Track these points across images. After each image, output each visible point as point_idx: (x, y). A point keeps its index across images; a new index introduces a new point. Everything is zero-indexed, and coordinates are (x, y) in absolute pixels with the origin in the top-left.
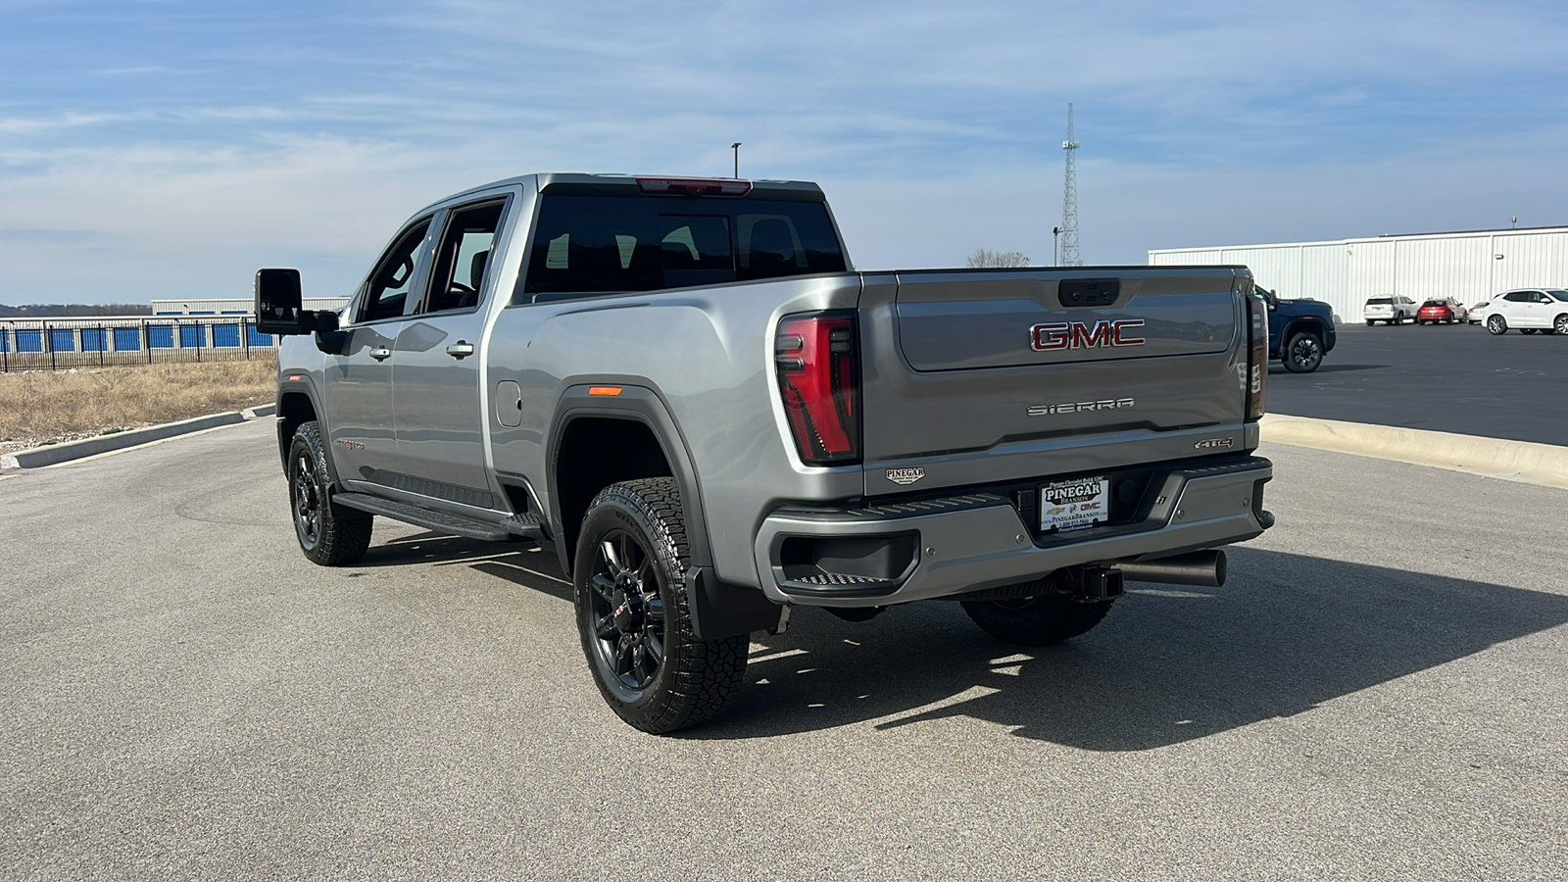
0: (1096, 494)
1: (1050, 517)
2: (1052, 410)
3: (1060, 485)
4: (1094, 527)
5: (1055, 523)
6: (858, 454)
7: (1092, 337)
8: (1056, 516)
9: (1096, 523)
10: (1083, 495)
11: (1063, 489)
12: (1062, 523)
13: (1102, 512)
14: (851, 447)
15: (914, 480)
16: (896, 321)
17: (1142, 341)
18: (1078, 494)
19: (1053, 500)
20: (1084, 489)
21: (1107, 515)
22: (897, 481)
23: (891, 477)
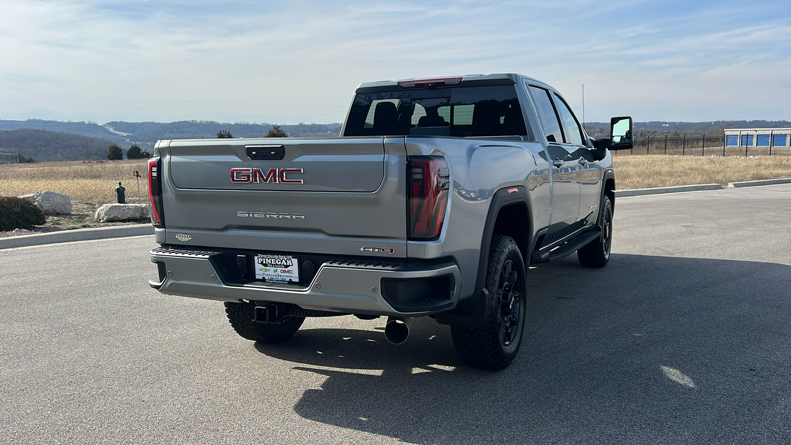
0: (290, 265)
1: (261, 272)
2: (251, 215)
3: (265, 256)
5: (264, 276)
6: (163, 223)
7: (266, 177)
8: (265, 273)
9: (290, 282)
10: (280, 264)
11: (268, 259)
12: (269, 277)
13: (295, 277)
14: (162, 220)
15: (187, 240)
16: (169, 164)
17: (301, 181)
18: (278, 263)
19: (262, 263)
20: (281, 261)
21: (298, 279)
22: (180, 239)
23: (177, 237)
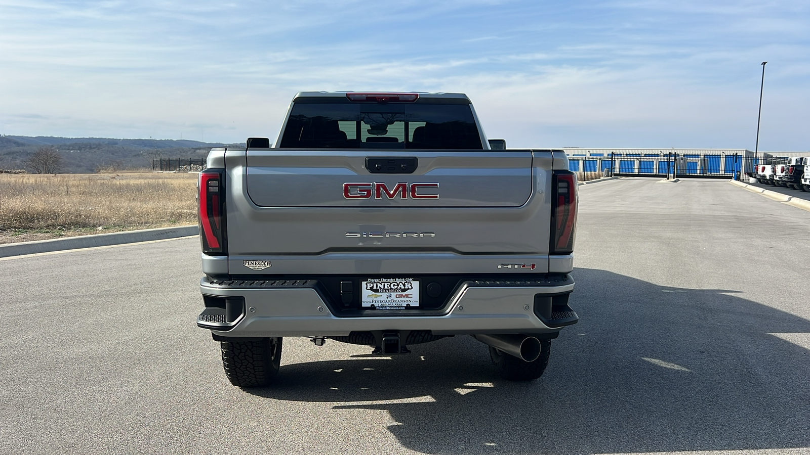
0: (408, 289)
1: (370, 299)
2: (365, 236)
3: (376, 281)
4: (405, 309)
5: (374, 303)
6: (223, 250)
7: (392, 192)
8: (375, 299)
9: (408, 307)
10: (396, 289)
11: (381, 283)
12: (380, 304)
13: (415, 301)
14: (220, 246)
15: (263, 268)
16: (246, 177)
17: (437, 197)
18: (393, 287)
19: (372, 289)
20: (398, 285)
21: (418, 303)
22: (252, 268)
23: (247, 265)
